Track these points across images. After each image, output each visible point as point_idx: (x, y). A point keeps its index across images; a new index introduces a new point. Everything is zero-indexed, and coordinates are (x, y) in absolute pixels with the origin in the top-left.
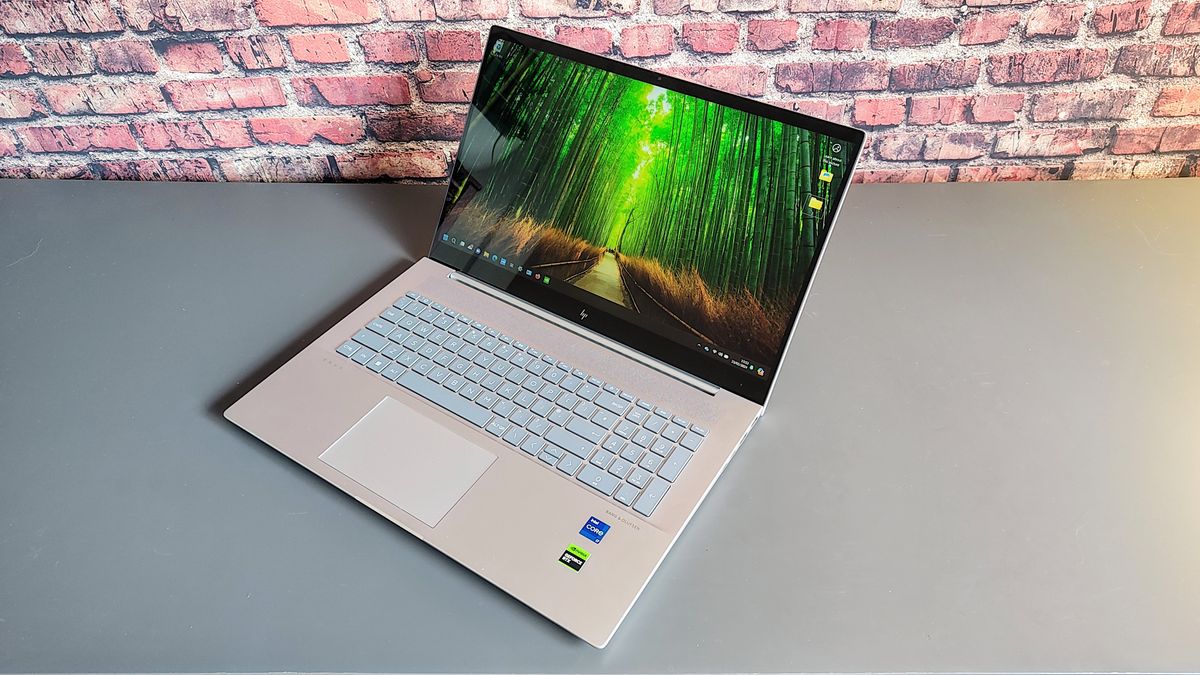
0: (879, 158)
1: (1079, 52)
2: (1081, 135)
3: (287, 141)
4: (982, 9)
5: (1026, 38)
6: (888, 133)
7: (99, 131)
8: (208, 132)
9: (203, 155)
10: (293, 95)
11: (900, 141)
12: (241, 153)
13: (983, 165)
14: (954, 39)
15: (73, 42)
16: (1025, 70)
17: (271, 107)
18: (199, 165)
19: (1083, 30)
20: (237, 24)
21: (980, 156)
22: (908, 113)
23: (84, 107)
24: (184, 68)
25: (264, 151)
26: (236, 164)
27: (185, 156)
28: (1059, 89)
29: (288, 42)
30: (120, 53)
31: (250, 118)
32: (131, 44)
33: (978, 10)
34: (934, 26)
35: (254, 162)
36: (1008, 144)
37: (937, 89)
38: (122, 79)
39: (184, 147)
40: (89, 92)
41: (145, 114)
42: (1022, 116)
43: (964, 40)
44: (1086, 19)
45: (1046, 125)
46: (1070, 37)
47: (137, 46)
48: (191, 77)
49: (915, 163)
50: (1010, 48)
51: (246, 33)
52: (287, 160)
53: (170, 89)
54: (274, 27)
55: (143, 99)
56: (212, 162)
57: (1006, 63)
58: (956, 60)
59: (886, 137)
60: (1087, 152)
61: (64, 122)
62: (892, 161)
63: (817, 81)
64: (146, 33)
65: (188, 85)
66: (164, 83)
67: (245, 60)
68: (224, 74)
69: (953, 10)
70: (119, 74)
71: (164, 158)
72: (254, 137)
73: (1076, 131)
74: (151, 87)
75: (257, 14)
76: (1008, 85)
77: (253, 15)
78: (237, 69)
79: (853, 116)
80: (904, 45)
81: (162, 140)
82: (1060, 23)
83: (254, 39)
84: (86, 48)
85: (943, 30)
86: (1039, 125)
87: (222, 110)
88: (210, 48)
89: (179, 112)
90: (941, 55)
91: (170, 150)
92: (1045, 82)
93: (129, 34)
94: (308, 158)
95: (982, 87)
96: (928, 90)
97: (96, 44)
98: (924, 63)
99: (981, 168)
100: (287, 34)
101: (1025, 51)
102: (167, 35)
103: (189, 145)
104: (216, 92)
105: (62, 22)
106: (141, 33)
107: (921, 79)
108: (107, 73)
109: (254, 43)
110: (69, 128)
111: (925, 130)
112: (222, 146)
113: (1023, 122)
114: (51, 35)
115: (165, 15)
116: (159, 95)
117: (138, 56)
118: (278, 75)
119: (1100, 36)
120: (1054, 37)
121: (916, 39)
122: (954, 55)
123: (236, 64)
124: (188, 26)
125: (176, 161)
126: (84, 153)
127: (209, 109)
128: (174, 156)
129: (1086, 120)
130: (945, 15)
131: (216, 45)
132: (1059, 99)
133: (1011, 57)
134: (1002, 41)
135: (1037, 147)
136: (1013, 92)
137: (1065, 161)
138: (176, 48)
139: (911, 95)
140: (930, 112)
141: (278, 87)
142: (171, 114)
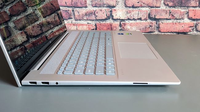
63: (177, 3)
79: (188, 15)
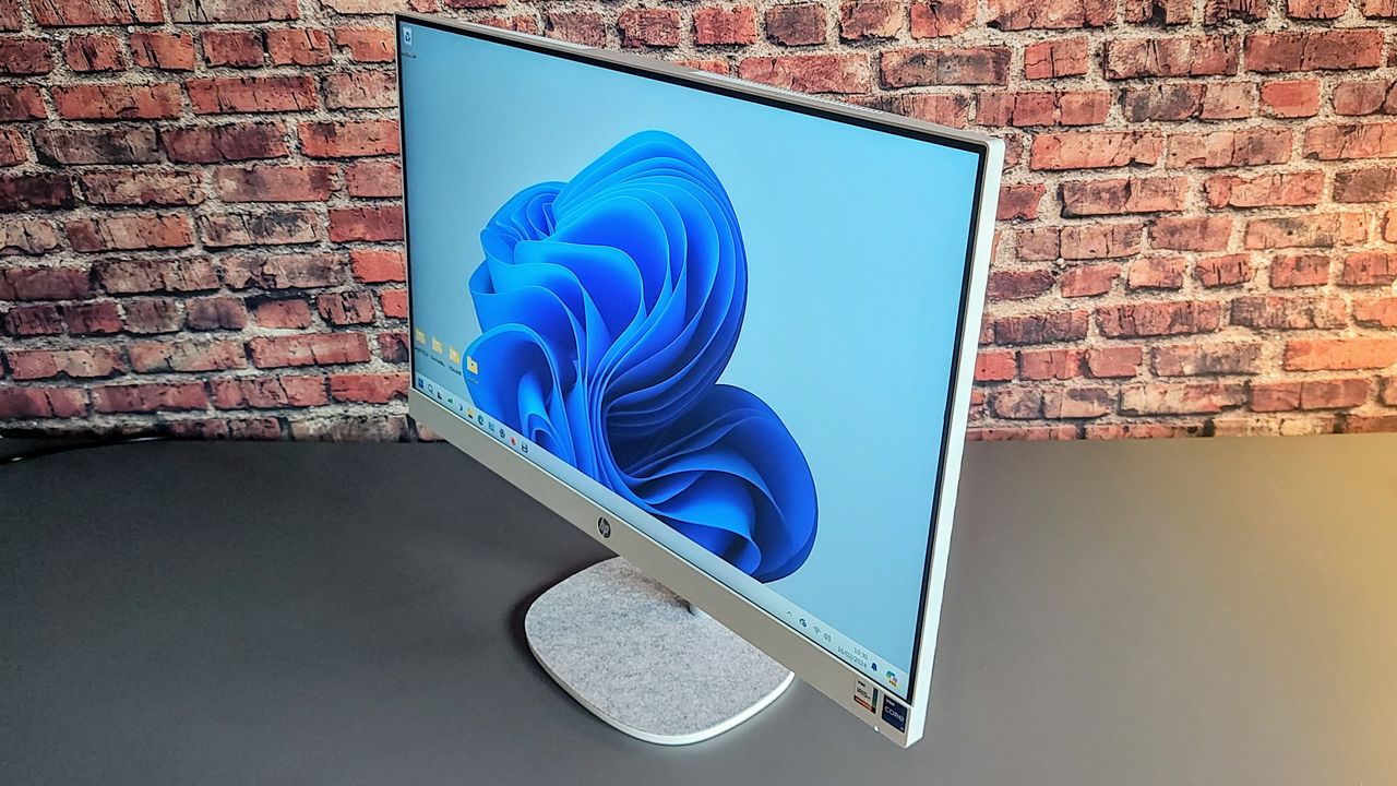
0: (996, 416)
1: (1189, 304)
2: (1213, 391)
3: (366, 399)
4: (1079, 262)
5: (1131, 290)
6: (1000, 388)
7: (173, 390)
8: (284, 390)
9: (275, 414)
10: (379, 351)
11: (1016, 398)
12: (314, 412)
13: (1111, 423)
14: (1056, 293)
15: (168, 300)
16: (1137, 322)
17: (354, 364)
18: (268, 425)
19: (1187, 282)
20: (331, 281)
21: (1106, 414)
22: (1019, 367)
23: (164, 364)
24: (271, 324)
25: (340, 410)
26: (307, 424)
27: (256, 415)
28: (1177, 341)
29: (380, 298)
30: (211, 310)
31: (330, 375)
32: (223, 302)
33: (1074, 263)
34: (1032, 279)
35: (327, 422)
36: (1134, 400)
37: (1047, 343)
38: (208, 335)
39: (256, 405)
40: (173, 350)
41: (222, 371)
42: (1144, 369)
43: (1067, 292)
44: (1189, 271)
45: (1172, 380)
46: (1175, 289)
47: (230, 302)
48: (277, 333)
49: (1036, 422)
50: (1115, 299)
51: (340, 289)
52: (362, 419)
53: (253, 345)
54: (368, 284)
55: (225, 356)
56: (283, 421)
57: (1115, 315)
58: (1061, 312)
59: (1000, 393)
60: (1225, 409)
61: (140, 380)
62: (1010, 419)
64: (244, 290)
65: (272, 340)
66: (248, 339)
67: (333, 316)
68: (310, 330)
69: (1050, 263)
70: (206, 331)
71: (233, 417)
72: (332, 395)
73: (1207, 386)
74: (235, 344)
75: (353, 271)
76: (1122, 337)
77: (349, 273)
78: (324, 324)
80: (1004, 297)
81: (234, 397)
82: (1163, 275)
83: (346, 295)
84: (179, 305)
85: (1043, 283)
86: (1166, 379)
87: (302, 367)
88: (301, 305)
89: (258, 369)
90: (1045, 307)
91: (242, 409)
92: (1160, 335)
93: (226, 292)
94: (386, 417)
95: (1093, 339)
96: (1037, 343)
97: (189, 301)
98: (1028, 316)
99: (1110, 426)
100: (380, 290)
101: (1133, 303)
102: (261, 292)
103: (262, 403)
104: (299, 347)
105: (163, 282)
106: (234, 290)
107: (1028, 332)
108: (194, 330)
109: (345, 299)
110: (143, 386)
111: (1041, 385)
112: (296, 404)
113: (1147, 377)
114: (149, 294)
115: (263, 274)
116: (242, 352)
117: (228, 314)
118: (366, 331)
119: (1207, 288)
120: (1159, 289)
121: (1016, 292)
122: (1057, 307)
123: (323, 319)
124: (283, 283)
125: (244, 420)
126: (152, 412)
127: (289, 366)
128: (243, 415)
129: (1215, 375)
130: (1042, 268)
131: (307, 301)
132: (1180, 352)
133: (1119, 310)
134: (1107, 293)
135: (1168, 404)
136: (1128, 344)
137: (1204, 418)
138: (268, 306)
139: (1019, 349)
140: (1043, 367)
141: (363, 343)
142: (249, 371)
